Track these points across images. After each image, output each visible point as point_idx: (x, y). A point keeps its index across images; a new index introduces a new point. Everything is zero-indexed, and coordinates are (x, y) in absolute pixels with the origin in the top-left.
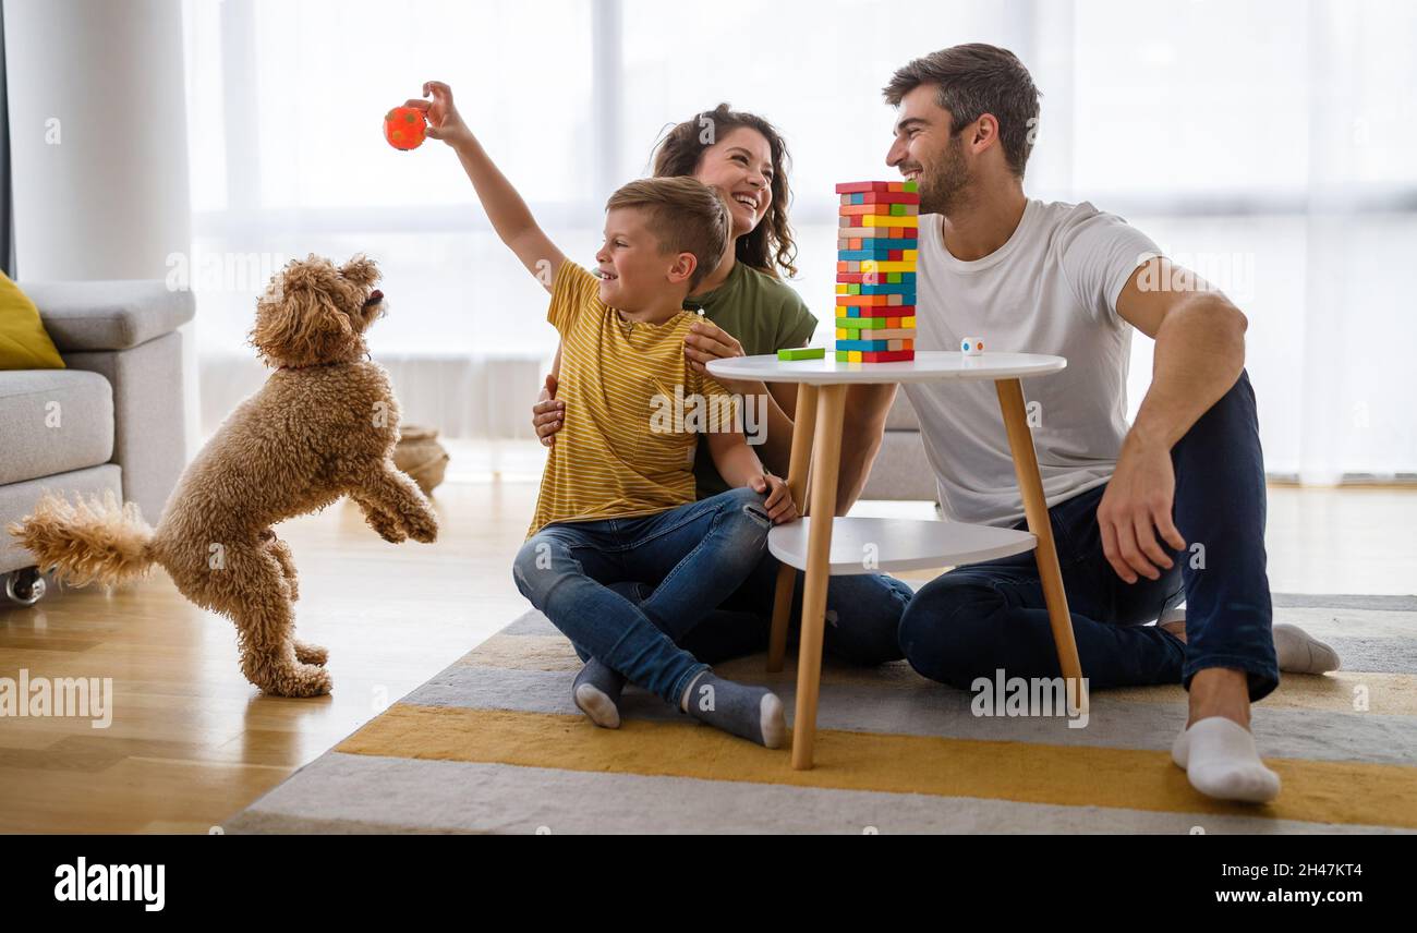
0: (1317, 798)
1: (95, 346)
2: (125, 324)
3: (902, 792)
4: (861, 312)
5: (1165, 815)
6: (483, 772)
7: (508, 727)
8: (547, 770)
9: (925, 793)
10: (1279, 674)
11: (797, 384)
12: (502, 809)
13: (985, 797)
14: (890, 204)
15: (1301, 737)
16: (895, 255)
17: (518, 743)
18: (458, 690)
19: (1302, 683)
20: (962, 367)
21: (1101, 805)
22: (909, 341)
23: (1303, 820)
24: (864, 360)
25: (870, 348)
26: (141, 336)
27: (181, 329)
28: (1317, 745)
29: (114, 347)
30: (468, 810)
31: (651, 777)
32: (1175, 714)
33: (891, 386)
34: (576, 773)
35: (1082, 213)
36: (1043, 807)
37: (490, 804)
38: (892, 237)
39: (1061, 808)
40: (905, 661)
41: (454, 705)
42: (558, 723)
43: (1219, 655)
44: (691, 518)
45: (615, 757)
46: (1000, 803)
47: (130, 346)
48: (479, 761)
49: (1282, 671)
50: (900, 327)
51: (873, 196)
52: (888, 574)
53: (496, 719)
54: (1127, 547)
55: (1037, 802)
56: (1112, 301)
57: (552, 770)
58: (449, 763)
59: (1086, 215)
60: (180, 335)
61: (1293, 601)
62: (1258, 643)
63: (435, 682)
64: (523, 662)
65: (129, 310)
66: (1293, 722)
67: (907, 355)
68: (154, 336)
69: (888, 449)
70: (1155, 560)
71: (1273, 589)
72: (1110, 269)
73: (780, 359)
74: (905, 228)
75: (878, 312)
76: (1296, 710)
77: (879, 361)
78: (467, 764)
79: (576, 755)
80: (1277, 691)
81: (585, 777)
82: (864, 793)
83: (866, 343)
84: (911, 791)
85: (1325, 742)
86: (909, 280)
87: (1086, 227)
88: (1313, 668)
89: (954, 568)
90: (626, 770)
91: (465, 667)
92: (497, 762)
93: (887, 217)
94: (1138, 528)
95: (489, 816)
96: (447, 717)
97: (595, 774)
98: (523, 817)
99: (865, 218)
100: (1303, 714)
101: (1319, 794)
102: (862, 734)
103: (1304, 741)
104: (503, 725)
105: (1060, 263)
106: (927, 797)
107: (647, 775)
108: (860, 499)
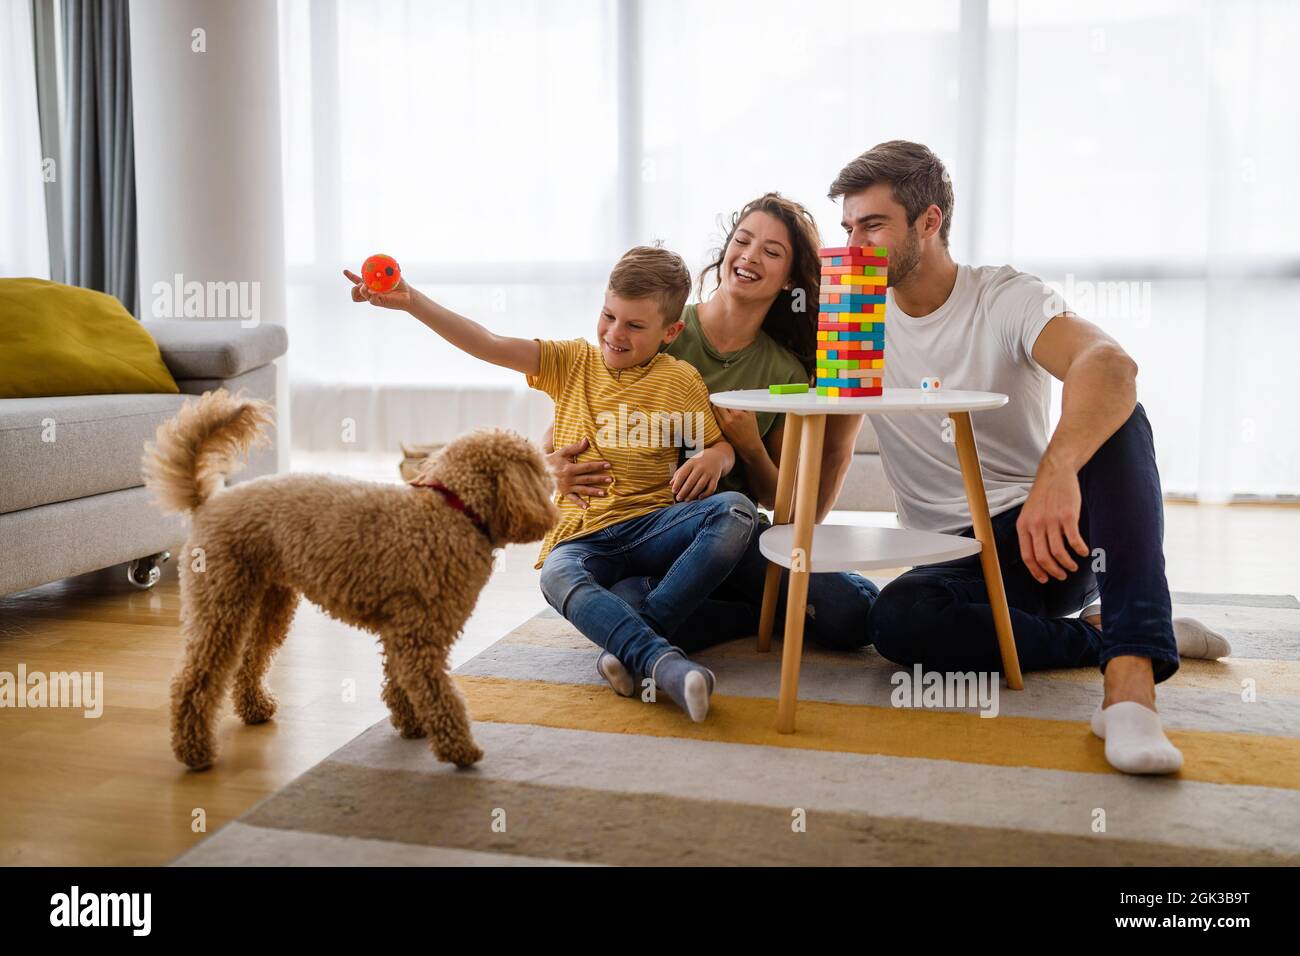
0: (1212, 763)
1: (203, 375)
2: (230, 356)
3: (868, 753)
4: (839, 356)
5: (1087, 775)
6: (522, 733)
7: (542, 695)
8: (574, 731)
9: (887, 754)
10: (1179, 660)
11: (785, 414)
12: (536, 764)
13: (937, 759)
14: (864, 266)
15: (1198, 712)
16: (868, 308)
17: (550, 708)
18: (501, 663)
19: (1198, 666)
20: (922, 402)
21: (1033, 766)
22: (877, 380)
23: (1201, 780)
24: (841, 395)
25: (846, 386)
26: (243, 367)
27: (276, 361)
28: (1212, 719)
29: (219, 375)
30: (508, 764)
31: (660, 738)
32: (1095, 691)
33: (857, 417)
34: (598, 734)
35: (1005, 275)
36: (984, 767)
37: (526, 759)
38: (865, 293)
39: (998, 768)
40: (872, 645)
41: (499, 676)
42: (583, 691)
43: (1128, 645)
44: (681, 519)
45: (630, 722)
46: (948, 762)
47: (235, 375)
48: (517, 723)
49: (1182, 656)
50: (871, 368)
51: (849, 260)
52: (857, 572)
53: (532, 688)
54: (1041, 553)
55: (979, 763)
56: (1029, 349)
57: (578, 731)
58: (493, 724)
59: (1008, 276)
60: (275, 366)
61: (1191, 598)
62: (1159, 634)
63: (482, 657)
64: (555, 642)
65: (232, 344)
66: (1192, 699)
67: (876, 391)
68: (253, 366)
69: (857, 469)
70: (1064, 565)
71: (1172, 588)
72: (1026, 323)
73: (772, 393)
74: (876, 287)
75: (853, 355)
76: (1196, 689)
77: (853, 395)
78: (508, 725)
79: (599, 719)
80: (1178, 673)
81: (605, 737)
82: (837, 754)
83: (843, 380)
84: (876, 753)
85: (1217, 717)
86: (879, 330)
87: (1007, 287)
88: (1208, 655)
89: (911, 568)
90: (640, 732)
91: (507, 644)
92: (533, 724)
93: (862, 277)
94: (1050, 537)
95: (526, 769)
96: (492, 686)
97: (614, 735)
98: (552, 771)
99: (843, 277)
100: (1199, 692)
101: (1213, 759)
102: (835, 705)
103: (1202, 715)
104: (539, 693)
105: (987, 318)
106: (889, 757)
107: (657, 736)
108: (834, 509)
